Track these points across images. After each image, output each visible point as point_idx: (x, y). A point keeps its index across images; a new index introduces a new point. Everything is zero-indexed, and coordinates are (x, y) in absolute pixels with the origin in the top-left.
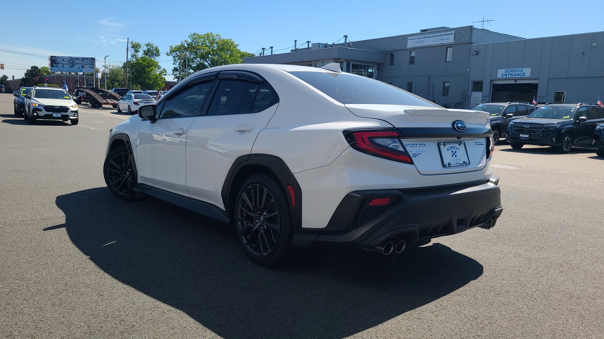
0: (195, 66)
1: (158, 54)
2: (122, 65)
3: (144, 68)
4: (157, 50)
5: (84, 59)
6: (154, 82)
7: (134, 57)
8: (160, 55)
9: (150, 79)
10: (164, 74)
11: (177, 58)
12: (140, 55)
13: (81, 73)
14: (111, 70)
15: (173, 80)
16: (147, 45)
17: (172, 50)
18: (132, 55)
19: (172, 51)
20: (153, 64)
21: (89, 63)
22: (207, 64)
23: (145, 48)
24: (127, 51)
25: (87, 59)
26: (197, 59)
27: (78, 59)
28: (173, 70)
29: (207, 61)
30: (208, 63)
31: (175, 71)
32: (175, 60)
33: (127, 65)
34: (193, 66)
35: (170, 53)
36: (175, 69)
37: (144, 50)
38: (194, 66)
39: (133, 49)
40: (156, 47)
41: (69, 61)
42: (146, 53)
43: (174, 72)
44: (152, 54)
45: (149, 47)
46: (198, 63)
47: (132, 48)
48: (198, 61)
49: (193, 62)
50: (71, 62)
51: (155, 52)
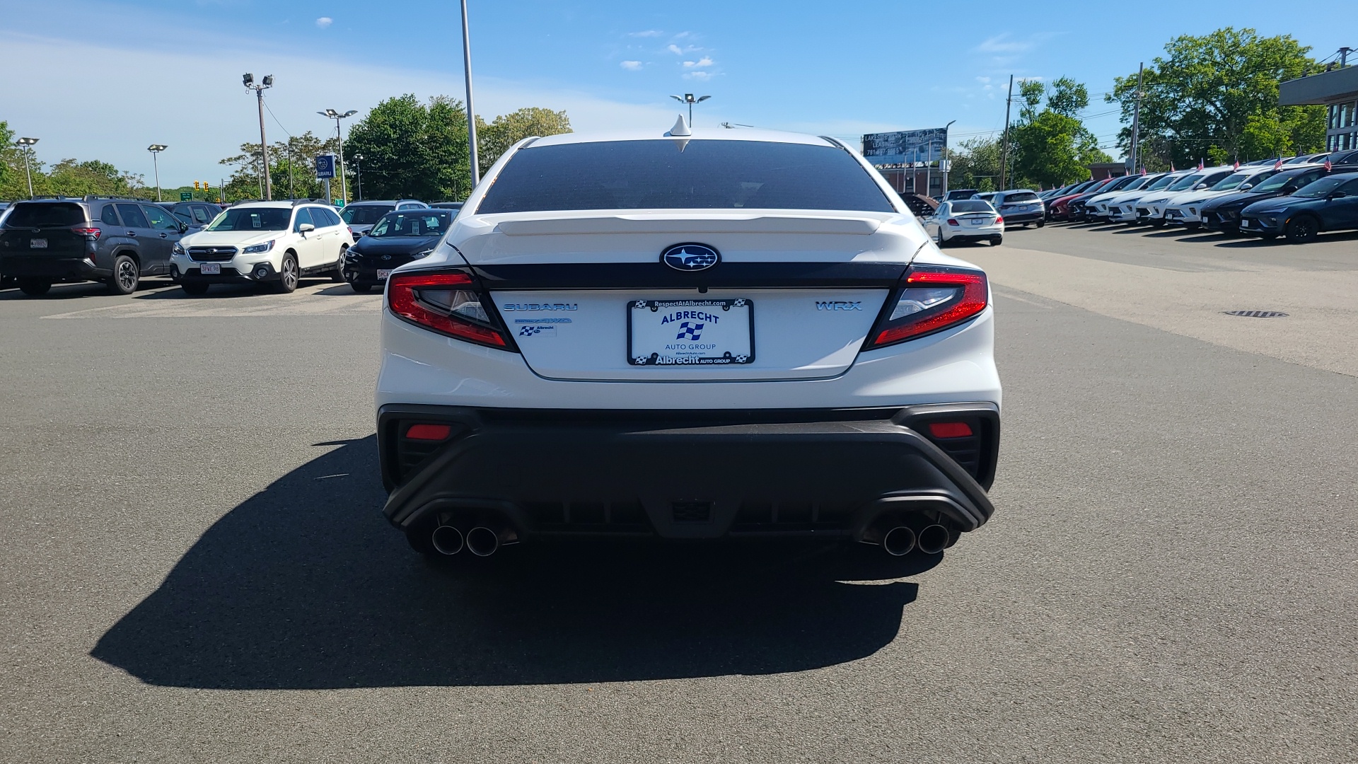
0: (1181, 120)
1: (1082, 102)
2: (1000, 137)
3: (1044, 138)
4: (1081, 93)
5: (925, 132)
6: (1066, 168)
7: (1027, 115)
8: (1089, 102)
9: (1055, 162)
10: (1090, 147)
11: (1132, 106)
12: (1040, 108)
13: (920, 164)
14: (976, 151)
15: (1120, 158)
16: (1058, 85)
17: (1121, 87)
18: (1021, 111)
19: (1120, 91)
20: (1064, 127)
21: (935, 140)
22: (1210, 111)
23: (1054, 92)
24: (1009, 104)
25: (931, 132)
26: (1184, 102)
27: (913, 134)
28: (1120, 136)
29: (1213, 104)
30: (1215, 106)
31: (1124, 137)
32: (1126, 111)
33: (1011, 134)
34: (1173, 118)
35: (1115, 95)
36: (1126, 133)
37: (1051, 96)
38: (1177, 118)
39: (1025, 98)
40: (1078, 86)
41: (897, 140)
42: (1054, 103)
43: (1123, 140)
44: (1069, 99)
45: (1062, 88)
46: (1189, 110)
47: (1023, 95)
48: (1188, 106)
49: (1175, 108)
50: (901, 142)
51: (1075, 97)
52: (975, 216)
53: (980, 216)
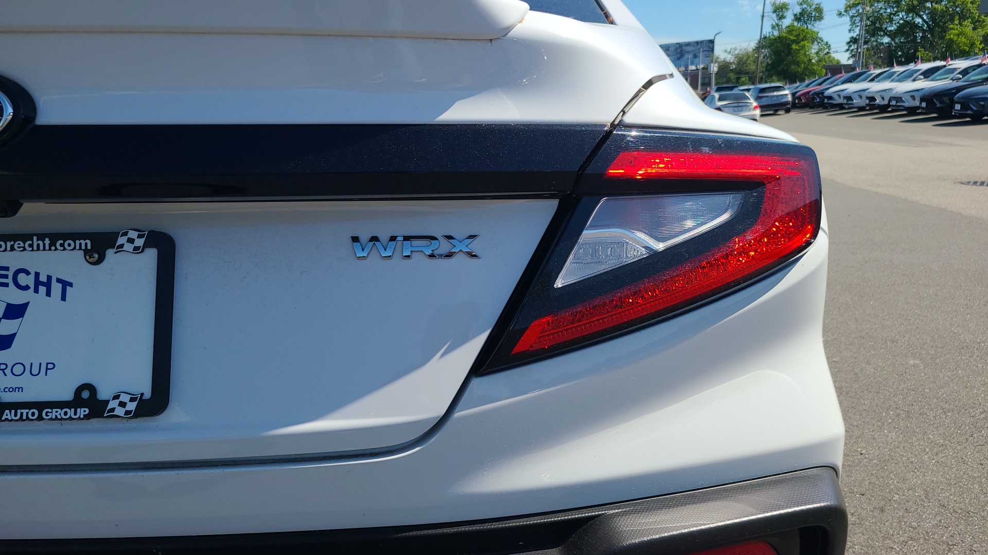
0: (895, 30)
1: (820, 18)
2: (755, 45)
3: (789, 46)
4: (819, 10)
5: (697, 43)
6: (806, 68)
7: (777, 28)
8: (825, 16)
9: (798, 64)
10: (825, 52)
11: (858, 19)
12: (788, 21)
13: (693, 68)
14: (737, 56)
15: (848, 60)
16: (801, 4)
17: (849, 5)
18: (772, 25)
19: (849, 8)
20: (805, 36)
21: (705, 49)
22: (919, 23)
23: (798, 10)
24: (763, 19)
25: (702, 42)
26: (898, 15)
27: (688, 44)
28: (848, 43)
29: (921, 17)
30: (922, 18)
31: (851, 44)
32: (853, 23)
33: (764, 43)
34: (889, 29)
35: (846, 11)
36: (854, 41)
37: (795, 13)
38: (893, 28)
39: (775, 15)
40: (816, 5)
41: (676, 49)
42: (798, 18)
43: (851, 46)
44: (809, 16)
45: (804, 6)
46: (901, 22)
47: (774, 12)
48: (901, 19)
49: (891, 21)
50: (679, 51)
51: (814, 13)
52: (736, 105)
53: (740, 104)
